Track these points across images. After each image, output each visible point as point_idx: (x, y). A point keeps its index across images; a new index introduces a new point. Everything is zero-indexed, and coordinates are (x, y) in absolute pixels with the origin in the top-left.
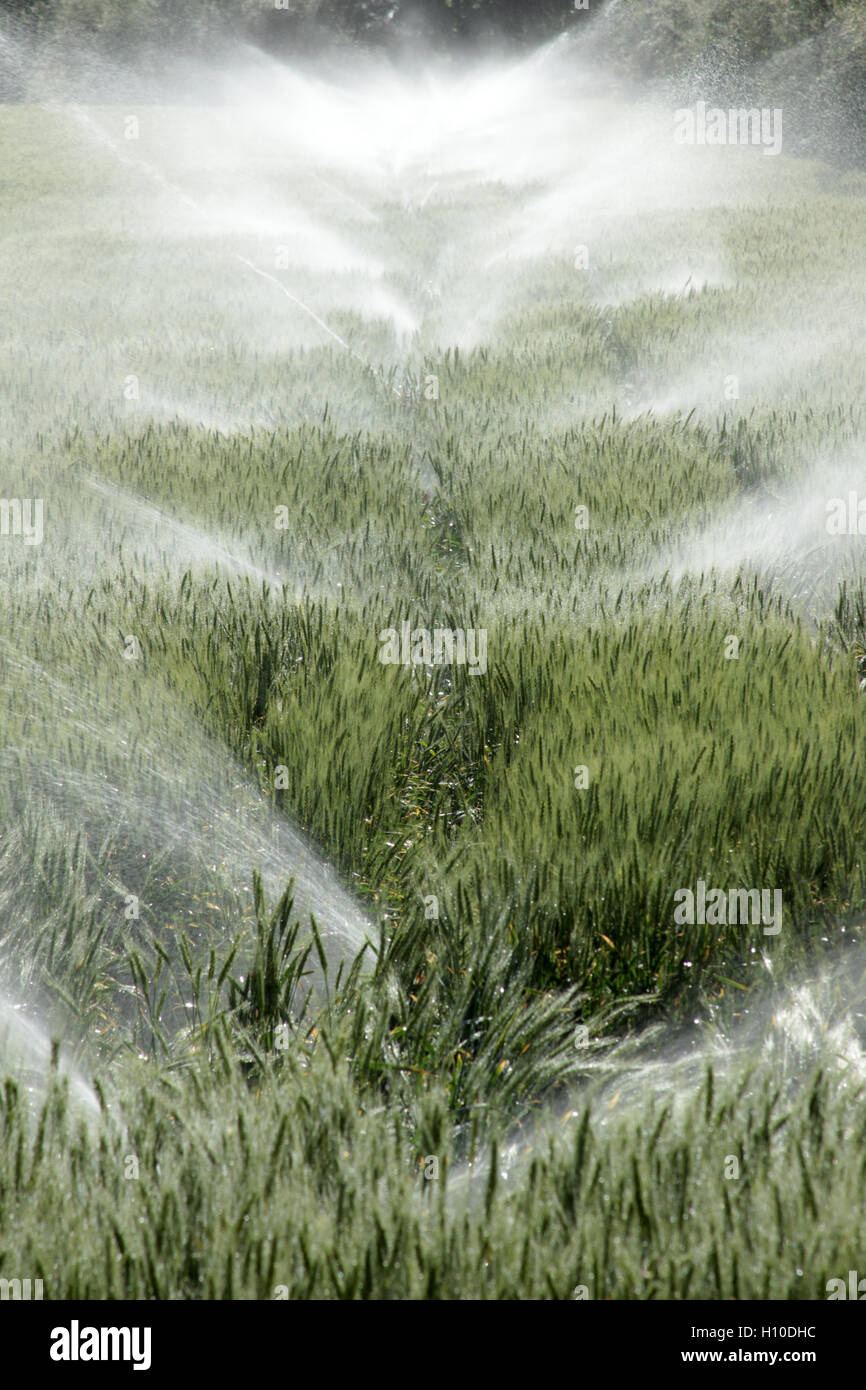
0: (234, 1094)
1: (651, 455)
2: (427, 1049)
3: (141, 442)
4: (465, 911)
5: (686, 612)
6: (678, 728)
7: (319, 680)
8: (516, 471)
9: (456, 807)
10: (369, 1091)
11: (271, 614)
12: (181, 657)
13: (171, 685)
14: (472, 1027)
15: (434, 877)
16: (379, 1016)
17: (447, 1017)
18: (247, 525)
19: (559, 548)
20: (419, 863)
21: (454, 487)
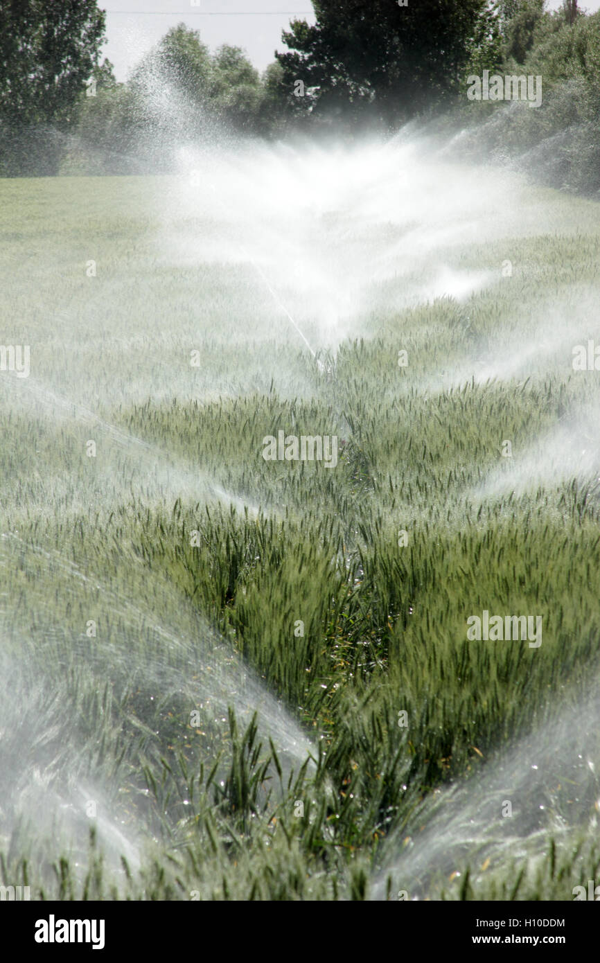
0: (219, 864)
1: (500, 410)
2: (353, 831)
3: (143, 410)
4: (378, 733)
5: (527, 519)
6: (523, 601)
7: (271, 572)
8: (406, 424)
9: (369, 660)
10: (314, 860)
11: (237, 527)
12: (175, 558)
13: (168, 577)
14: (385, 814)
15: (355, 709)
16: (320, 807)
17: (367, 807)
18: (219, 466)
19: (437, 477)
20: (343, 699)
21: (363, 435)
